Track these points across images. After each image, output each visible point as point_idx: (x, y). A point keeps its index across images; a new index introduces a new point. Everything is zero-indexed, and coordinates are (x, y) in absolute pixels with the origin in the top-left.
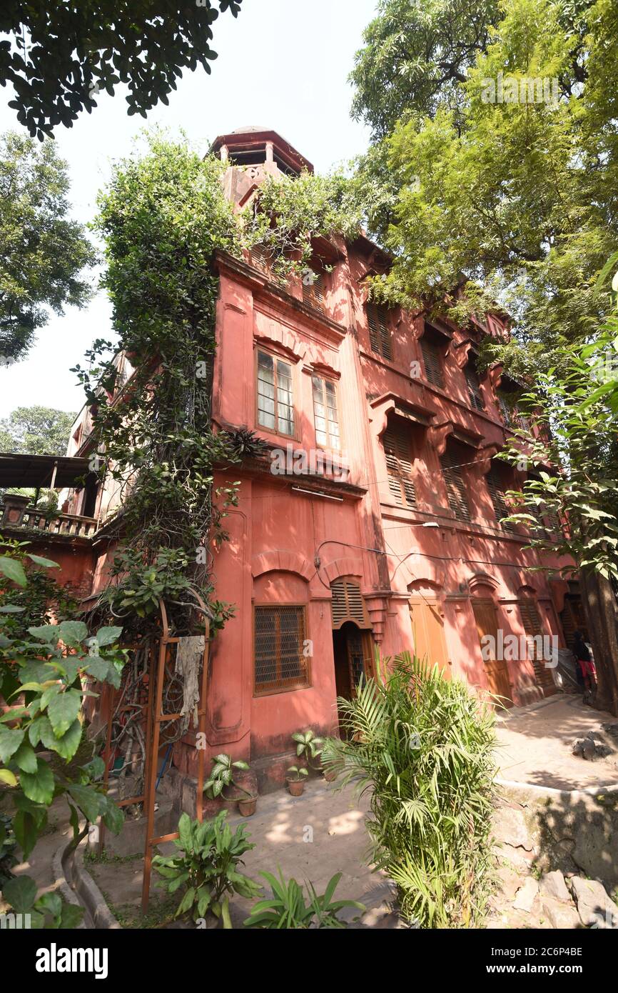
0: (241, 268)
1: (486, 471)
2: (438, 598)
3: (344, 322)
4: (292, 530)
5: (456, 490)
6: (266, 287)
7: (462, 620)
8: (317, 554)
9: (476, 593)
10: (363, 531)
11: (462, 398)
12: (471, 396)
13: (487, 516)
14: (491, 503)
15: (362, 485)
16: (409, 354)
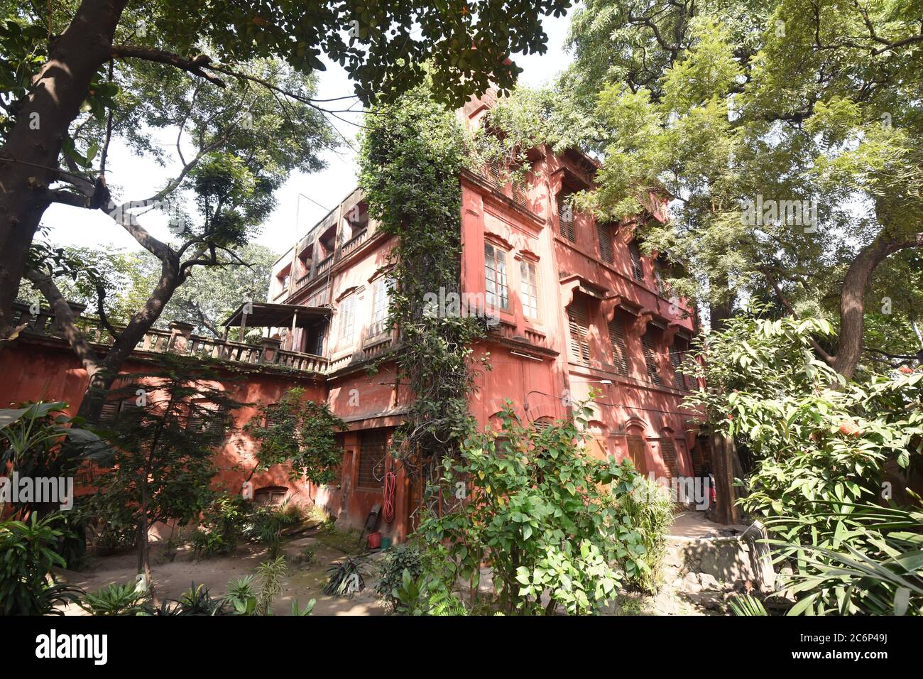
1: (642, 334)
2: (603, 434)
3: (543, 215)
5: (618, 349)
6: (491, 193)
7: (619, 451)
8: (525, 400)
9: (629, 432)
10: (556, 384)
11: (627, 270)
12: (633, 268)
13: (641, 371)
14: (644, 360)
15: (555, 349)
16: (588, 235)
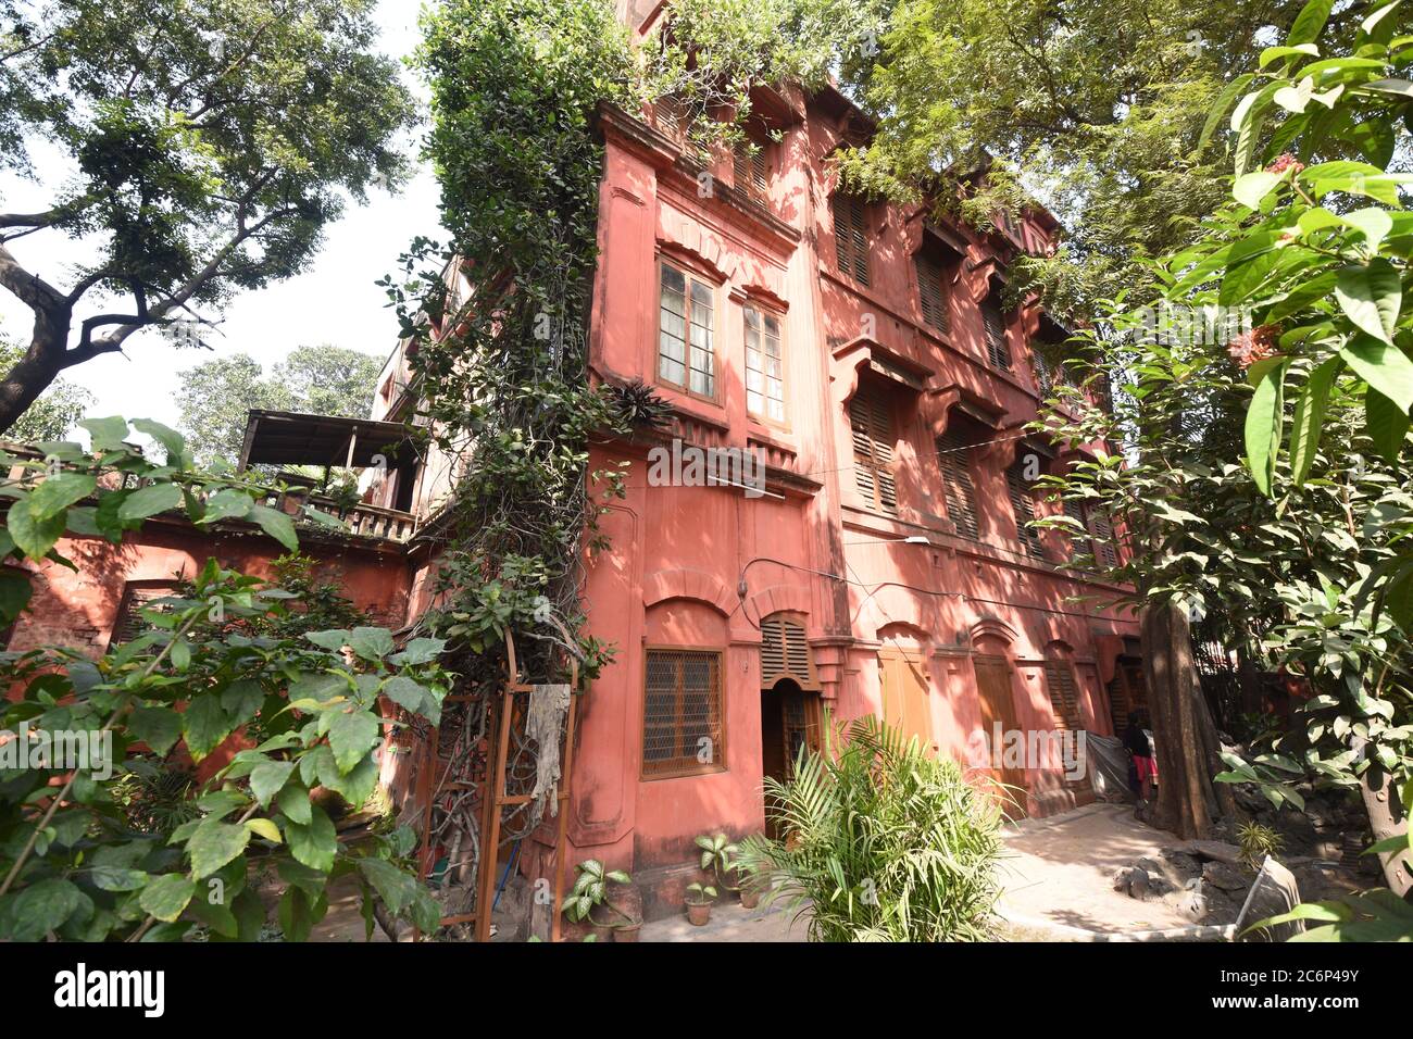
0: (639, 132)
1: (1007, 464)
2: (922, 651)
3: (797, 223)
4: (706, 539)
5: (959, 491)
6: (677, 164)
7: (957, 685)
8: (742, 576)
9: (980, 647)
10: (813, 546)
11: (977, 349)
12: (990, 348)
13: (1005, 532)
14: (1011, 514)
15: (813, 478)
16: (897, 277)
